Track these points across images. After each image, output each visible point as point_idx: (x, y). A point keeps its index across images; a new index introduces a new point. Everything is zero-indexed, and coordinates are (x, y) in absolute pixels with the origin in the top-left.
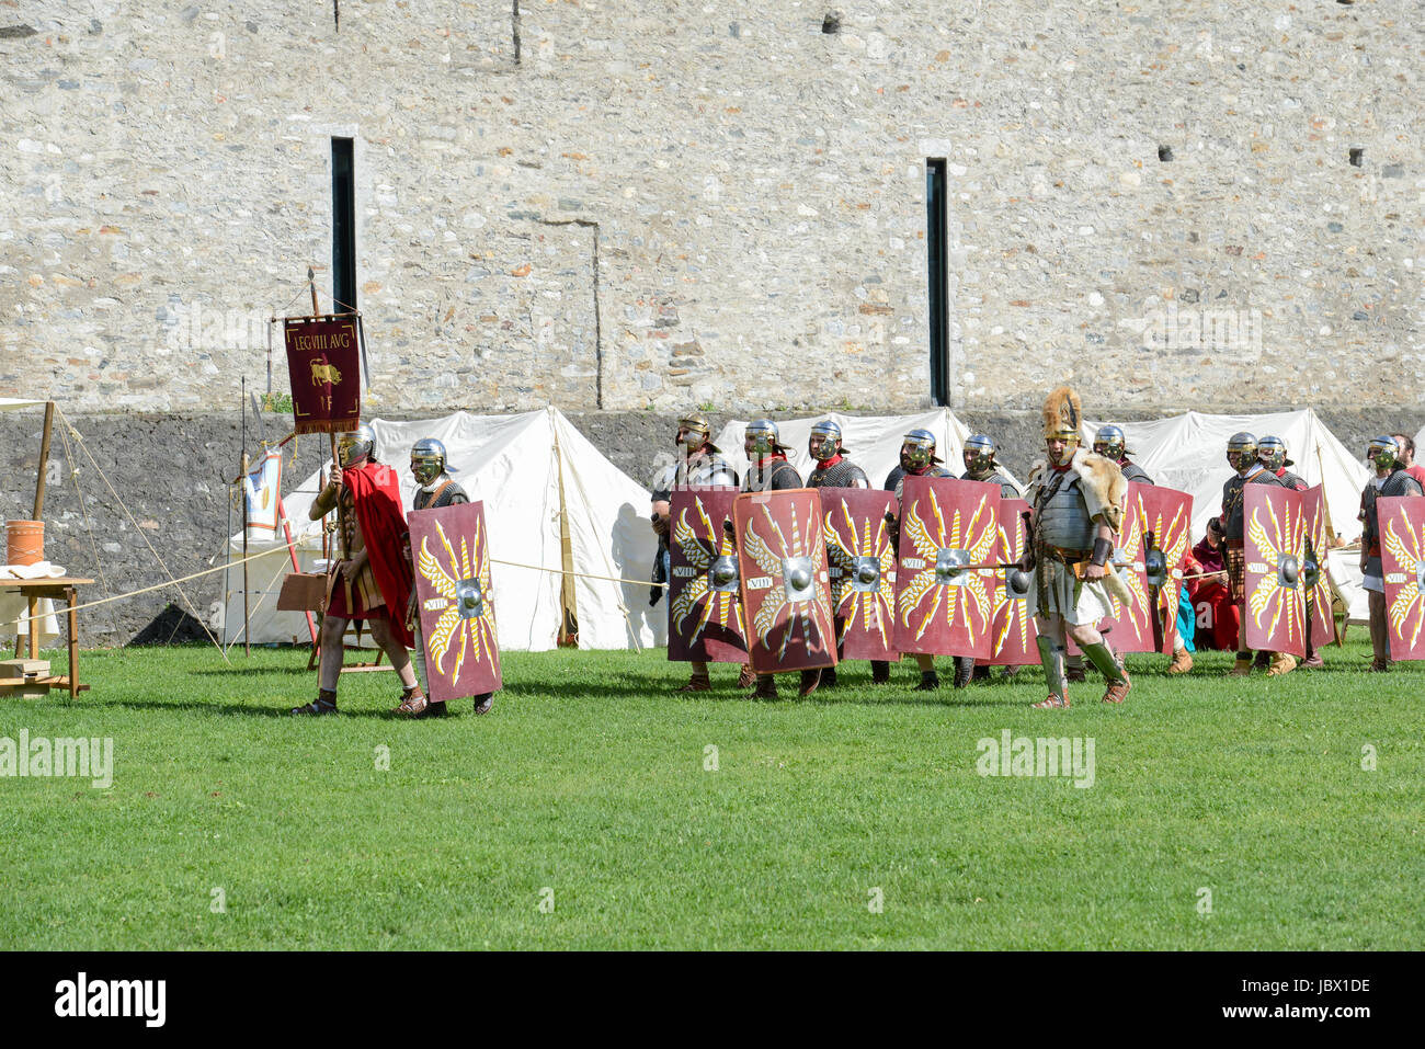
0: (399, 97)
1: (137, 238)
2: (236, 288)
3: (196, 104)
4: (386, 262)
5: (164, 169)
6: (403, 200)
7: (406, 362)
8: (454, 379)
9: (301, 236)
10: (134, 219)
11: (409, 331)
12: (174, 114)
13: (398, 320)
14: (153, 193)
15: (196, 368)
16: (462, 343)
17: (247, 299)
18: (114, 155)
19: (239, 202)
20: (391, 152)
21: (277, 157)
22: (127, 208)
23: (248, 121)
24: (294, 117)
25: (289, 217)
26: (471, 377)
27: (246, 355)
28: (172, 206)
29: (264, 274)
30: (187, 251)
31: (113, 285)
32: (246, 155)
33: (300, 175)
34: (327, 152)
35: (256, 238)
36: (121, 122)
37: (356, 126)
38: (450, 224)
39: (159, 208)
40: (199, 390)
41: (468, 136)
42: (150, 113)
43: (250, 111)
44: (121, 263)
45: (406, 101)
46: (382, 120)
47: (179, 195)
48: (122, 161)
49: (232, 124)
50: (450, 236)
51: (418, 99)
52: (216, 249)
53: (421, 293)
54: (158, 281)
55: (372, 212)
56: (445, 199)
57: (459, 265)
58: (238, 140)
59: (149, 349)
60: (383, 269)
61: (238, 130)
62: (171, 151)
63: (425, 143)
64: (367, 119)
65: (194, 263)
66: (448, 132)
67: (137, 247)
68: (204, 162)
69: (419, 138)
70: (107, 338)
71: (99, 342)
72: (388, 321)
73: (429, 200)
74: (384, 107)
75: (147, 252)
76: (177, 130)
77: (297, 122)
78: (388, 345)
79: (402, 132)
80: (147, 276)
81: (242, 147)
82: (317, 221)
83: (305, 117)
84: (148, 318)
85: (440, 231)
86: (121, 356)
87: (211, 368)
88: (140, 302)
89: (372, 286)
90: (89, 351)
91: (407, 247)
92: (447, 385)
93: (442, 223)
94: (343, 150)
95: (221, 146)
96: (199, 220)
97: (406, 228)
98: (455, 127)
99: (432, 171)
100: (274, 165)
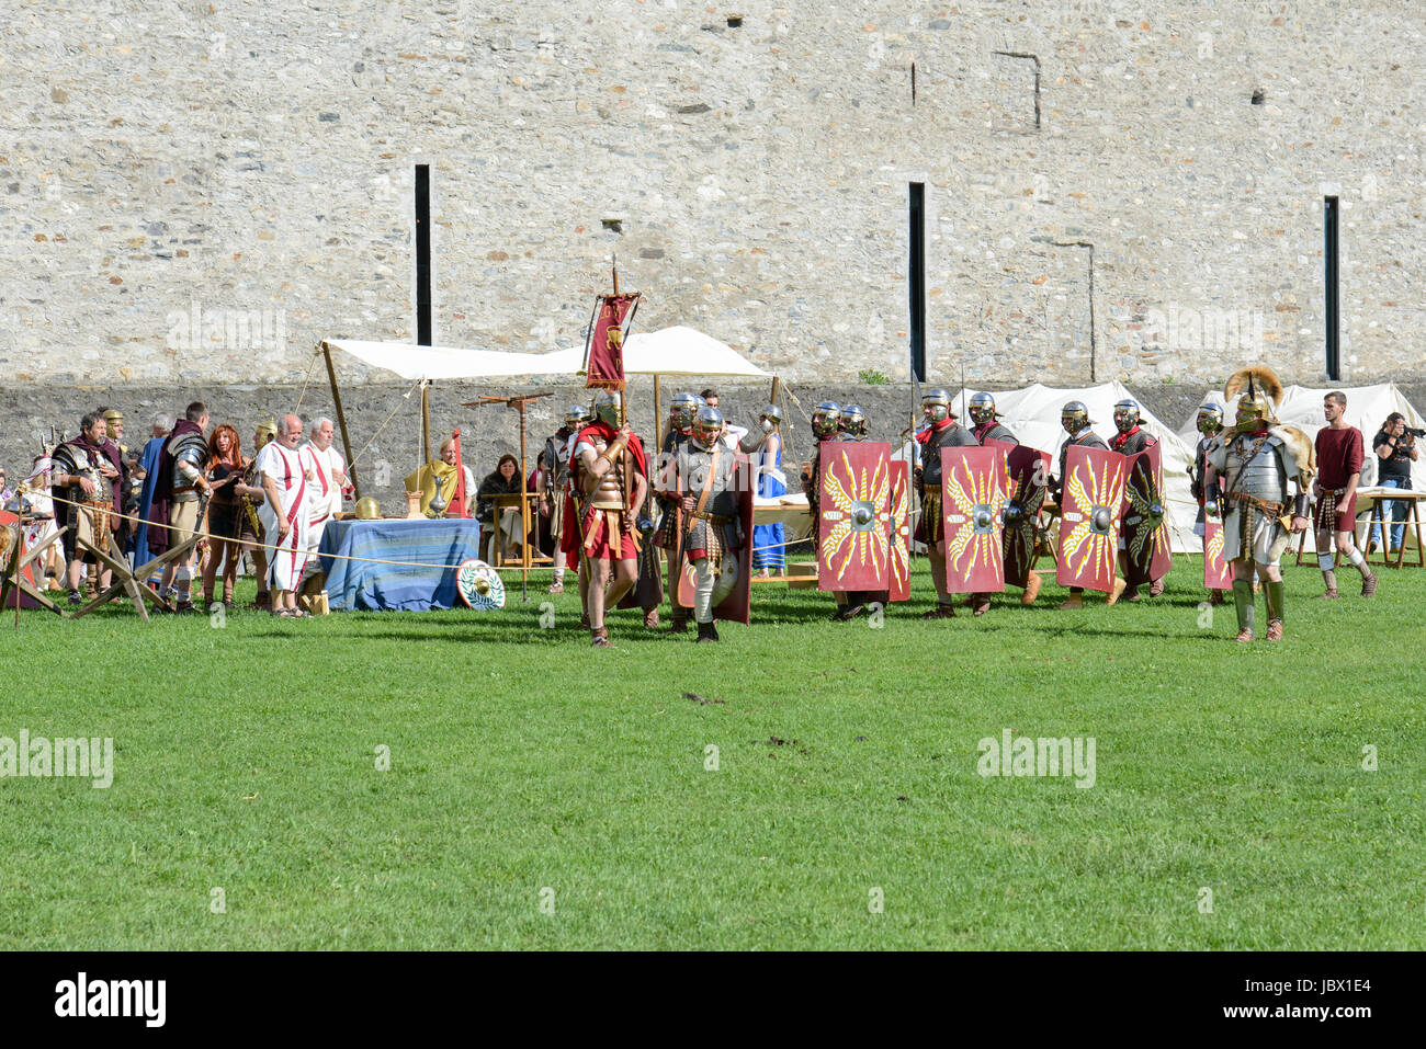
0: (957, 153)
1: (776, 257)
2: (843, 293)
3: (817, 160)
4: (946, 274)
5: (795, 207)
6: (958, 228)
7: (959, 347)
8: (991, 360)
9: (887, 255)
10: (774, 243)
11: (961, 323)
12: (802, 166)
13: (953, 316)
14: (787, 224)
15: (815, 351)
16: (997, 333)
17: (850, 301)
18: (762, 197)
19: (846, 230)
20: (950, 194)
21: (872, 198)
22: (769, 235)
23: (852, 172)
24: (884, 168)
25: (880, 241)
26: (1003, 359)
27: (849, 342)
28: (800, 234)
29: (862, 282)
30: (810, 266)
31: (759, 291)
32: (851, 196)
33: (888, 210)
34: (906, 193)
35: (857, 257)
36: (766, 173)
37: (926, 174)
38: (989, 246)
39: (791, 236)
40: (816, 368)
41: (1003, 181)
42: (786, 166)
43: (854, 164)
44: (765, 275)
45: (961, 156)
46: (944, 170)
47: (805, 225)
48: (766, 201)
49: (842, 173)
50: (990, 254)
51: (969, 154)
52: (829, 264)
53: (970, 296)
54: (790, 288)
55: (936, 237)
56: (987, 227)
57: (996, 276)
58: (846, 185)
59: (783, 338)
60: (943, 278)
61: (845, 178)
62: (800, 194)
63: (974, 187)
64: (934, 169)
65: (814, 275)
66: (990, 178)
67: (775, 263)
68: (822, 201)
69: (970, 182)
70: (755, 330)
71: (750, 333)
72: (947, 317)
73: (976, 228)
74: (946, 161)
75: (782, 267)
76: (804, 178)
77: (885, 171)
78: (946, 334)
79: (958, 179)
80: (782, 285)
81: (848, 190)
82: (898, 243)
83: (892, 168)
84: (783, 315)
85: (983, 250)
86: (764, 343)
87: (825, 352)
88: (778, 303)
89: (936, 291)
90: (743, 339)
91: (960, 263)
92: (987, 364)
93: (985, 245)
94: (917, 191)
95: (834, 190)
96: (818, 244)
97: (959, 249)
98: (994, 174)
99: (979, 206)
100: (870, 203)
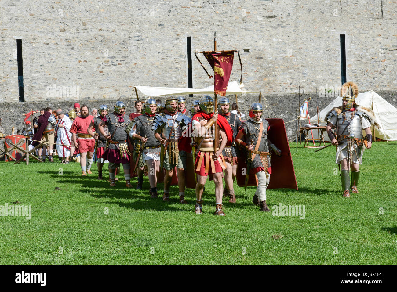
0: (355, 25)
1: (298, 57)
2: (319, 67)
3: (310, 29)
4: (352, 60)
5: (304, 43)
6: (356, 47)
7: (357, 81)
8: (368, 84)
9: (334, 55)
10: (297, 53)
11: (358, 74)
12: (306, 31)
13: (355, 72)
14: (301, 48)
15: (311, 84)
16: (370, 77)
17: (322, 69)
18: (293, 41)
19: (320, 49)
20: (353, 37)
21: (328, 39)
22: (296, 51)
23: (322, 32)
24: (332, 31)
25: (331, 51)
26: (372, 84)
27: (322, 81)
28: (305, 50)
29: (326, 64)
30: (309, 60)
31: (293, 67)
32: (321, 39)
33: (333, 42)
34: (339, 37)
35: (324, 56)
36: (294, 34)
37: (346, 32)
38: (367, 52)
39: (303, 51)
40: (312, 88)
41: (371, 32)
42: (301, 31)
43: (322, 30)
44: (294, 63)
45: (357, 26)
46: (351, 30)
47: (307, 48)
48: (295, 42)
49: (318, 33)
50: (367, 54)
51: (360, 25)
52: (315, 59)
53: (361, 66)
54: (302, 66)
55: (349, 50)
56: (366, 46)
57: (369, 60)
58: (319, 36)
59: (301, 80)
60: (352, 61)
61: (319, 34)
62: (305, 39)
63: (361, 35)
64: (348, 30)
65: (310, 62)
66: (366, 32)
67: (298, 59)
68: (312, 41)
69: (360, 33)
70: (292, 78)
71: (290, 79)
72: (353, 72)
73: (362, 46)
74: (352, 27)
75: (300, 60)
76: (307, 35)
77: (332, 32)
78: (353, 78)
79: (356, 32)
80: (300, 65)
81: (320, 38)
82: (337, 52)
83: (334, 31)
84: (301, 74)
85: (365, 53)
86: (294, 82)
87: (314, 84)
88: (299, 70)
89: (349, 65)
90: (288, 81)
91: (357, 57)
92: (367, 86)
93: (365, 51)
94: (343, 37)
95: (316, 37)
96: (311, 53)
97: (357, 53)
98: (368, 31)
99: (363, 40)
100: (327, 41)
